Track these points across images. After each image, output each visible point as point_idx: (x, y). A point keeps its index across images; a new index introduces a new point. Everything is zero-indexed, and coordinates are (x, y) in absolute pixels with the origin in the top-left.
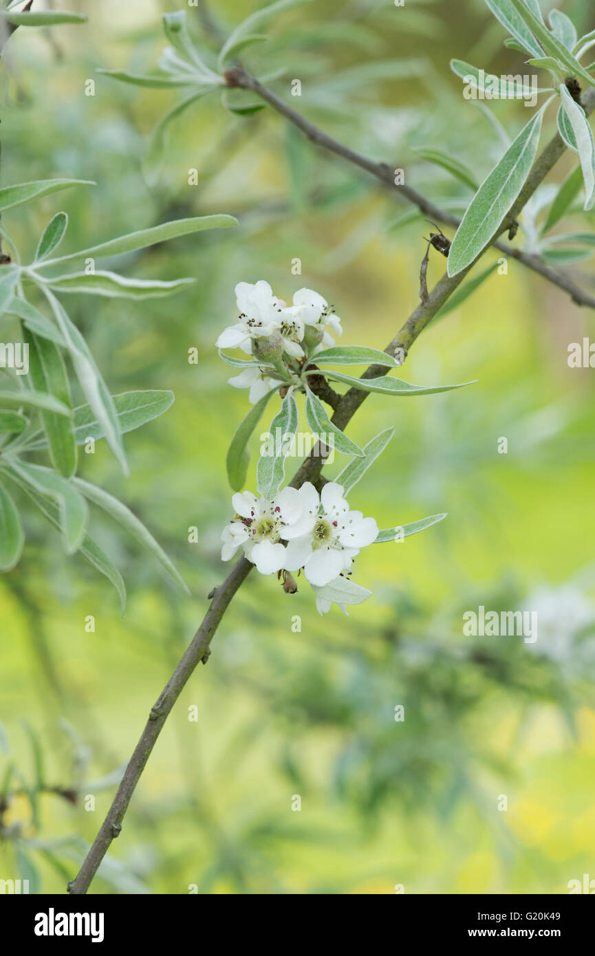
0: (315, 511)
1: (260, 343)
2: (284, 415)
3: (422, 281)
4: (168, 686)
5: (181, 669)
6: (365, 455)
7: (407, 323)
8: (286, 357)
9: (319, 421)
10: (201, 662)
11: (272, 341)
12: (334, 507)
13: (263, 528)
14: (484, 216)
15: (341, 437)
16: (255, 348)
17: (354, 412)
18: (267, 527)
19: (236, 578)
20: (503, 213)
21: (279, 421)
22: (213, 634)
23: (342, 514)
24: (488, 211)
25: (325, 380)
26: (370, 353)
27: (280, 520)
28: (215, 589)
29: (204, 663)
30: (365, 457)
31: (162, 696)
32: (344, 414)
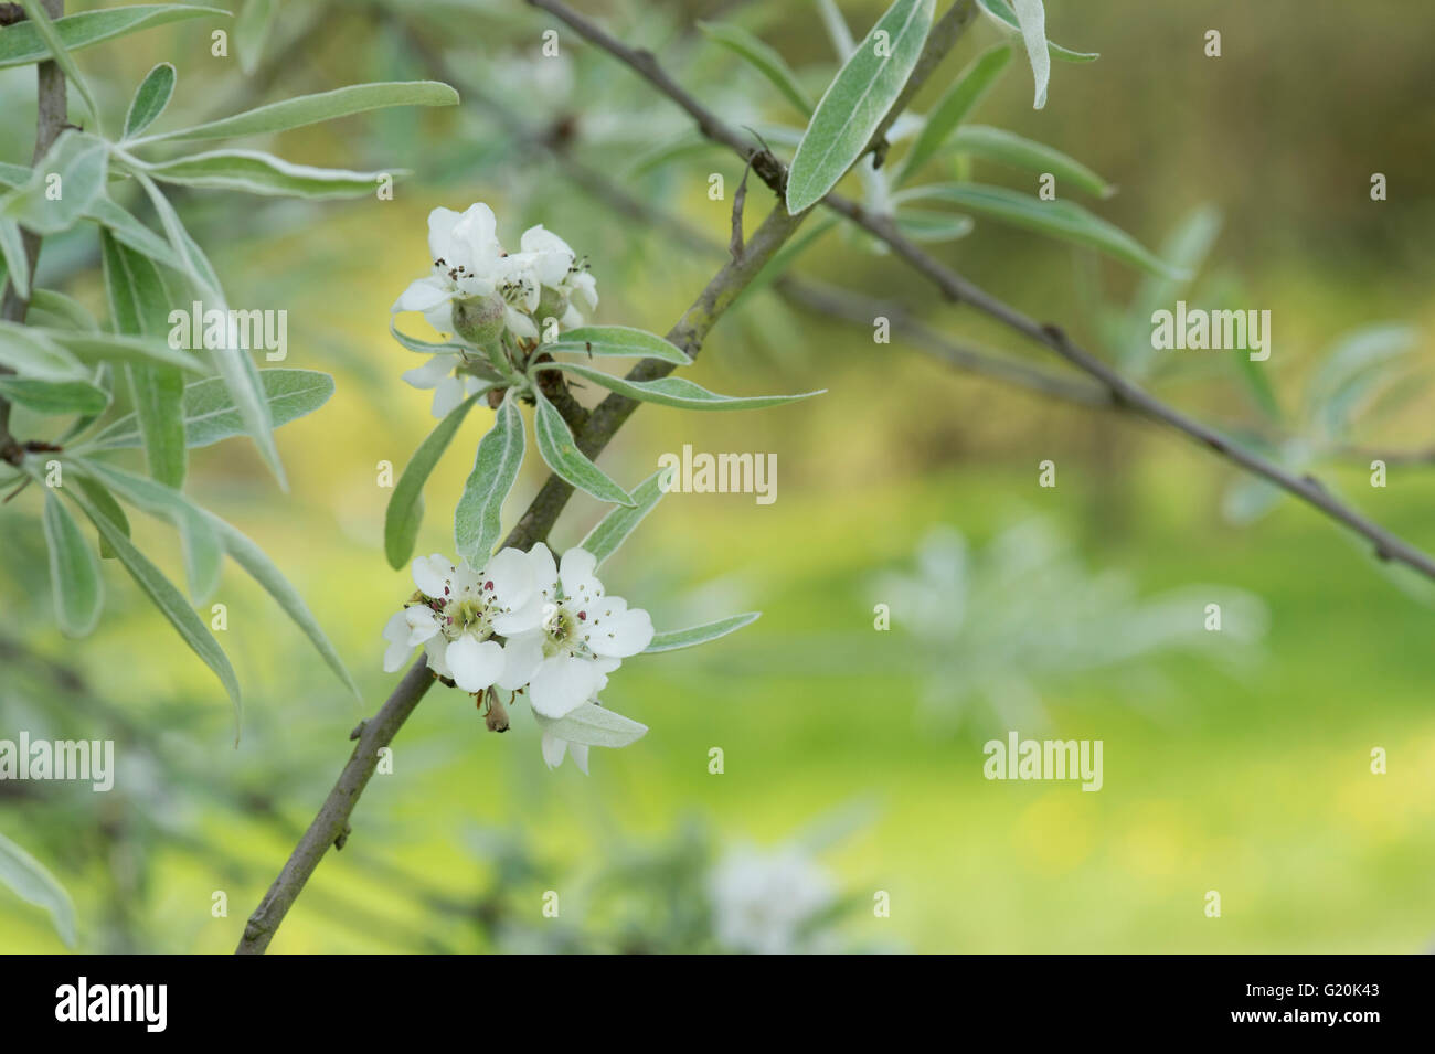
0: (552, 592)
1: (468, 310)
2: (499, 434)
3: (734, 224)
4: (278, 883)
5: (301, 854)
6: (635, 504)
7: (703, 296)
8: (506, 337)
9: (558, 447)
10: (333, 847)
11: (489, 307)
12: (582, 588)
13: (463, 614)
14: (843, 124)
15: (595, 474)
16: (459, 317)
17: (608, 439)
18: (469, 614)
19: (400, 707)
20: (875, 118)
21: (490, 442)
22: (357, 798)
23: (594, 600)
24: (850, 114)
25: (563, 383)
26: (643, 340)
27: (494, 603)
28: (363, 723)
29: (339, 847)
30: (635, 508)
31: (267, 899)
32: (592, 441)
